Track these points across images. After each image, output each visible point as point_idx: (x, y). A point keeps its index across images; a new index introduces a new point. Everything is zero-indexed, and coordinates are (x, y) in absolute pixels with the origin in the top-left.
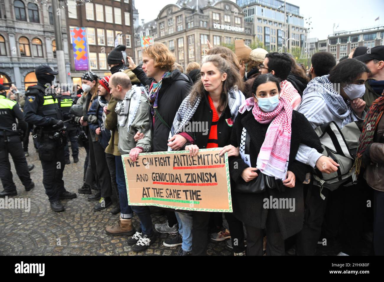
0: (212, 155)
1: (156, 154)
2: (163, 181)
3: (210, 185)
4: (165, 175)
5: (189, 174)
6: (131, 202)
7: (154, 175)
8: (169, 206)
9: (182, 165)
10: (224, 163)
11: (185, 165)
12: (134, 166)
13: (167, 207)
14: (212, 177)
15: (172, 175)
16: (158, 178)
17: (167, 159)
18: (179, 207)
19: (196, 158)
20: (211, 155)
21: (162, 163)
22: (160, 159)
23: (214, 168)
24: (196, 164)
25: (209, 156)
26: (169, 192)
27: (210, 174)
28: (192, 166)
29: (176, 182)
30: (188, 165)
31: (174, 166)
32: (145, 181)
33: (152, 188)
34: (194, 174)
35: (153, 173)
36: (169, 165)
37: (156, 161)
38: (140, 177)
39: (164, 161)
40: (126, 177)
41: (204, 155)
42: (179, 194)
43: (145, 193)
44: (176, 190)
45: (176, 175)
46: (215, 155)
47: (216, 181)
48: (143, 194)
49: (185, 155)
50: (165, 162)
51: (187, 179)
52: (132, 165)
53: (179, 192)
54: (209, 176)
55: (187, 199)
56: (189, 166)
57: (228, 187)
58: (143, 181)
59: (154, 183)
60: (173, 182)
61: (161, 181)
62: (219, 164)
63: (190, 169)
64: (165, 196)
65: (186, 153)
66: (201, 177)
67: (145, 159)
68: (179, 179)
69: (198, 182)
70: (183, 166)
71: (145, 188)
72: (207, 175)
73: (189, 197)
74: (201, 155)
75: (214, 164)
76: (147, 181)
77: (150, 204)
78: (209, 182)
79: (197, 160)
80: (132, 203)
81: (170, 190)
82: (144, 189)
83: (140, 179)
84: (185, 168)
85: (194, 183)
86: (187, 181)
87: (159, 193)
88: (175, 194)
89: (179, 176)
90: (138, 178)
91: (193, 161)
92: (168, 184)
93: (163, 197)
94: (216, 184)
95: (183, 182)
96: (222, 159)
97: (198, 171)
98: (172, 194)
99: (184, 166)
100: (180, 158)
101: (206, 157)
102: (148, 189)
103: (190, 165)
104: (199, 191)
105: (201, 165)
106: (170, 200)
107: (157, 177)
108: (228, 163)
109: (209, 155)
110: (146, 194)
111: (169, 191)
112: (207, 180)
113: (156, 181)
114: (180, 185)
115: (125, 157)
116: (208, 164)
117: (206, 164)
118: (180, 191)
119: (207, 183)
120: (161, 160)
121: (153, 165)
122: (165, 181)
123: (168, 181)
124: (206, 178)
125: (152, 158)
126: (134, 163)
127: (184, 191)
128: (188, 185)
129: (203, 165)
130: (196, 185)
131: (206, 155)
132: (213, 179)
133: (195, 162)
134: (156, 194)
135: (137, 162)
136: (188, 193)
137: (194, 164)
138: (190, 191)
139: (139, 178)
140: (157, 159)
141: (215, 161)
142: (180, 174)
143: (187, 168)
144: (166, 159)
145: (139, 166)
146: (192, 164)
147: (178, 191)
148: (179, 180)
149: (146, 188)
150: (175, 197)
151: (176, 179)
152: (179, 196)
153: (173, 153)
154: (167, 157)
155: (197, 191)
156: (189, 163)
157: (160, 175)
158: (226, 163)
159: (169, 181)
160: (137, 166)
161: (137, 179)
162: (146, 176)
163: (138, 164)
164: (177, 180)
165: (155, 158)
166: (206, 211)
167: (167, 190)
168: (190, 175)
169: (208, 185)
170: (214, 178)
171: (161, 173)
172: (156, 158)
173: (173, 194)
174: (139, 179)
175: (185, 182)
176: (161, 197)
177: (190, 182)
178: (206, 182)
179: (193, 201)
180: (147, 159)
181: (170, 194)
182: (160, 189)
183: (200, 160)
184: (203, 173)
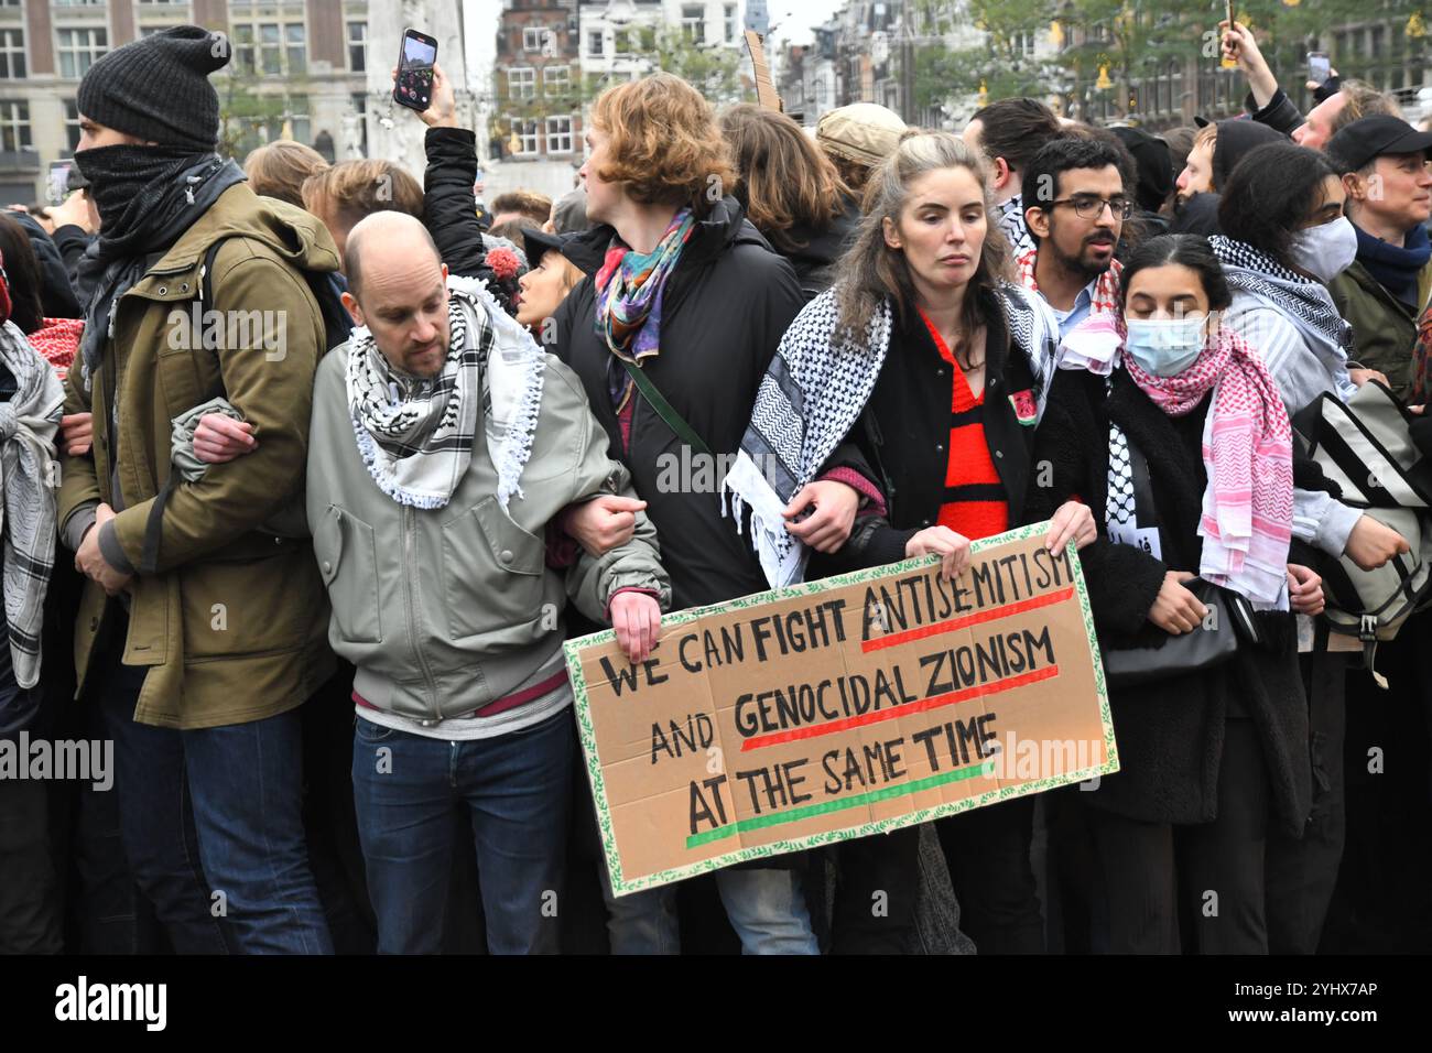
0: (1023, 556)
1: (764, 602)
2: (804, 724)
3: (1032, 678)
4: (815, 691)
5: (940, 657)
6: (629, 876)
7: (751, 707)
8: (843, 831)
9: (904, 626)
10: (1071, 579)
11: (919, 620)
12: (634, 689)
13: (836, 840)
14: (1034, 648)
15: (858, 682)
16: (773, 717)
17: (828, 614)
18: (896, 819)
19: (967, 583)
20: (1019, 559)
21: (800, 636)
22: (784, 623)
23: (1040, 609)
24: (969, 608)
25: (1013, 563)
26: (838, 767)
27: (1028, 637)
28: (954, 616)
29: (877, 707)
30: (933, 619)
31: (866, 636)
32: (698, 747)
33: (740, 776)
34: (965, 649)
35: (746, 698)
36: (841, 637)
37: (760, 637)
38: (669, 735)
39: (812, 627)
40: (589, 754)
41: (995, 562)
42: (897, 758)
43: (700, 808)
44: (877, 746)
45: (880, 673)
46: (1035, 556)
47: (1051, 658)
48: (695, 817)
49: (919, 578)
50: (818, 632)
51: (934, 679)
52: (625, 685)
53: (894, 751)
54: (1022, 647)
55: (935, 767)
56: (939, 620)
57: (1097, 674)
58: (684, 748)
59: (748, 746)
60: (861, 711)
61: (792, 726)
62: (1053, 588)
63: (943, 631)
64: (818, 792)
65: (921, 566)
66: (993, 658)
67: (694, 637)
68: (894, 688)
69: (984, 678)
70: (912, 624)
71: (700, 785)
72: (1015, 642)
73: (944, 757)
74: (985, 566)
75: (1038, 592)
76: (706, 745)
77: (731, 855)
78: (1027, 670)
79: (971, 587)
80: (636, 881)
81: (849, 753)
82: (695, 790)
83: (672, 744)
84: (919, 635)
85: (964, 687)
86: (932, 690)
87: (780, 787)
88: (876, 764)
89: (890, 678)
90: (659, 742)
91: (957, 594)
92: (837, 727)
93: (808, 797)
94: (1051, 672)
95: (914, 698)
96: (1061, 566)
97: (977, 635)
98: (857, 769)
99: (918, 627)
100: (894, 598)
101: (1004, 570)
102: (714, 783)
103: (943, 615)
104: (991, 717)
105: (989, 606)
106: (845, 803)
107: (764, 711)
108: (1083, 580)
109: (1014, 558)
110: (707, 813)
111: (842, 758)
112: (1016, 662)
113: (760, 733)
114: (901, 713)
115: (584, 646)
116: (1017, 598)
117: (1010, 599)
118: (901, 741)
119: (1018, 675)
120: (794, 623)
121: (741, 657)
122: (819, 720)
123: (835, 714)
124: (1012, 656)
125: (737, 627)
126: (633, 667)
127: (917, 738)
128: (940, 703)
129: (998, 605)
130: (975, 693)
131: (1003, 562)
132: (1040, 655)
133: (963, 600)
134: (763, 799)
135: (649, 665)
136: (940, 742)
137: (959, 609)
138: (948, 727)
139: (666, 740)
140: (769, 627)
141: (1039, 581)
142: (896, 669)
143: (932, 631)
144: (821, 617)
145: (663, 679)
146: (953, 607)
147: (889, 745)
148: (891, 696)
149: (706, 784)
150: (873, 781)
151: (879, 692)
152: (897, 767)
153: (861, 577)
154: (827, 606)
155: (982, 720)
156: (940, 606)
157: (787, 697)
158: (1076, 581)
159: (841, 711)
160: (652, 681)
161: (656, 748)
162: (704, 723)
163: (656, 672)
164: (884, 698)
165: (756, 624)
166: (1024, 794)
167: (830, 761)
168: (947, 658)
169: (1021, 681)
170: (1044, 647)
171: (791, 689)
172: (765, 621)
173: (864, 771)
174: (665, 745)
175: (922, 697)
176: (796, 800)
177: (946, 687)
178: (1014, 674)
179: (965, 766)
180: (701, 638)
181: (848, 775)
182: (787, 767)
183: (984, 587)
184: (1000, 638)
